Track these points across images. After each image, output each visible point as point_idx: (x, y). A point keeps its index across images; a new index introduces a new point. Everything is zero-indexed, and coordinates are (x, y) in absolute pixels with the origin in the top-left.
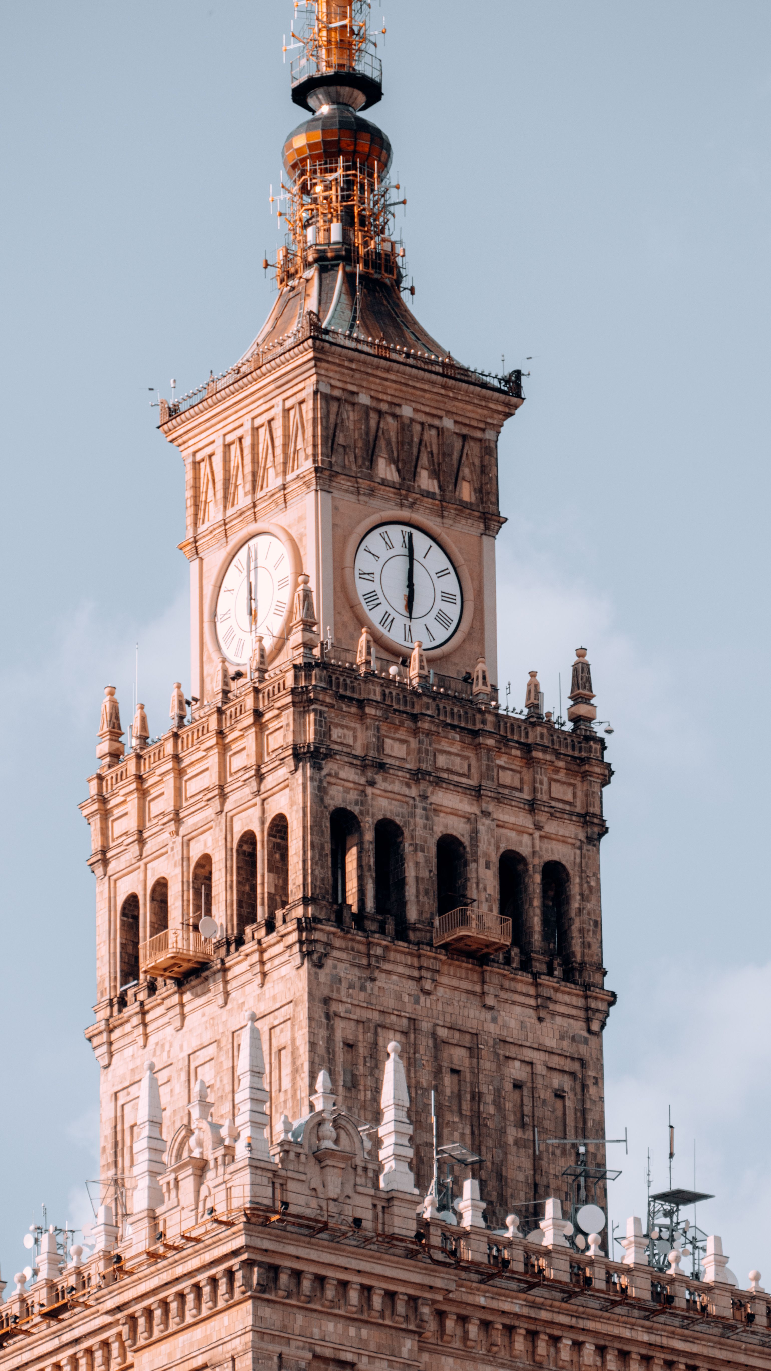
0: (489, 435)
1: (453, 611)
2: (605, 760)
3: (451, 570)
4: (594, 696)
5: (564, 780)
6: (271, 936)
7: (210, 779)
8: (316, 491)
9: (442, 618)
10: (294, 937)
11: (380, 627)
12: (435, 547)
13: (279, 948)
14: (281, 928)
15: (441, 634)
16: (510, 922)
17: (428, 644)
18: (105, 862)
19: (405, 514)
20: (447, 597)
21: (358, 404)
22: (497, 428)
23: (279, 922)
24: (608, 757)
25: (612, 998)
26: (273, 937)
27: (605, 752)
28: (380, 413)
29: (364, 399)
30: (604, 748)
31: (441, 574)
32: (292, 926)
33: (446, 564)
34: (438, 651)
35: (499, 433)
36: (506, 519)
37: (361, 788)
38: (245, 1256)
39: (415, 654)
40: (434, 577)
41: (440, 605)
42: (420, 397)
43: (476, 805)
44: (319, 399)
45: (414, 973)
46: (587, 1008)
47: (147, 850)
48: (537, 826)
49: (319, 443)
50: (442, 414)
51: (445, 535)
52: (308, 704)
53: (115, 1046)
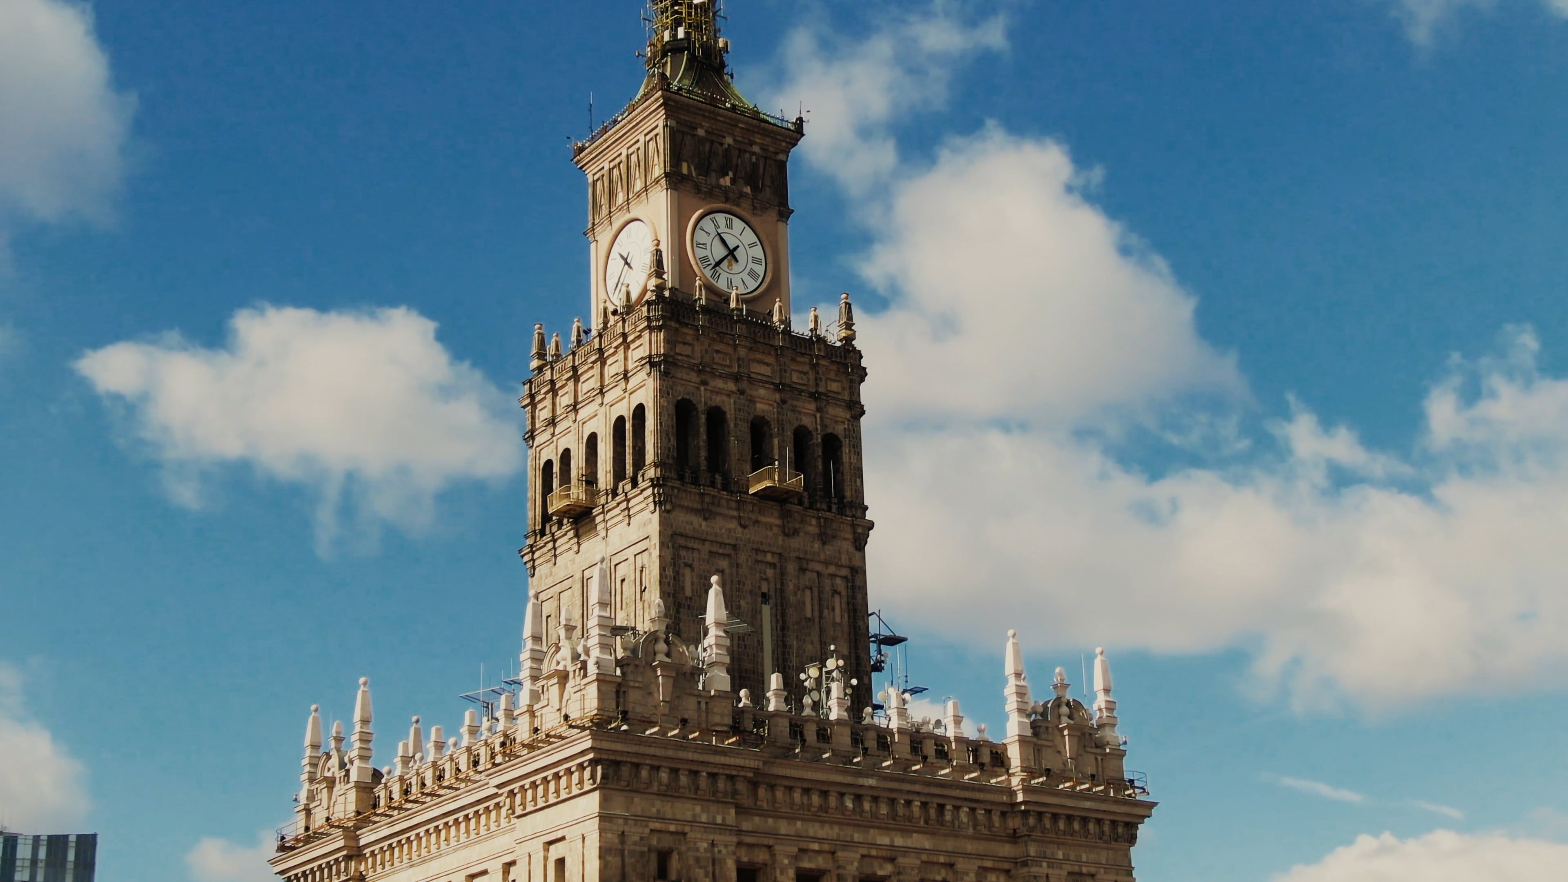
0: (781, 157)
1: (760, 270)
2: (862, 365)
3: (758, 243)
4: (854, 324)
5: (833, 378)
6: (634, 490)
7: (594, 383)
8: (667, 189)
9: (753, 274)
10: (650, 491)
11: (711, 280)
12: (747, 228)
13: (640, 498)
14: (642, 485)
15: (752, 285)
16: (802, 476)
17: (742, 290)
18: (533, 437)
19: (727, 206)
20: (756, 261)
21: (698, 135)
22: (787, 153)
23: (640, 479)
24: (864, 363)
25: (871, 525)
26: (636, 491)
27: (862, 360)
28: (712, 142)
29: (701, 132)
30: (861, 357)
31: (752, 245)
32: (647, 483)
33: (756, 239)
34: (751, 295)
35: (788, 156)
36: (793, 211)
37: (697, 385)
38: (591, 756)
39: (733, 295)
40: (747, 247)
41: (751, 265)
42: (737, 132)
43: (777, 396)
44: (668, 130)
45: (735, 513)
46: (855, 533)
47: (558, 430)
48: (819, 410)
49: (668, 159)
50: (752, 143)
51: (754, 220)
52: (659, 328)
53: (537, 563)
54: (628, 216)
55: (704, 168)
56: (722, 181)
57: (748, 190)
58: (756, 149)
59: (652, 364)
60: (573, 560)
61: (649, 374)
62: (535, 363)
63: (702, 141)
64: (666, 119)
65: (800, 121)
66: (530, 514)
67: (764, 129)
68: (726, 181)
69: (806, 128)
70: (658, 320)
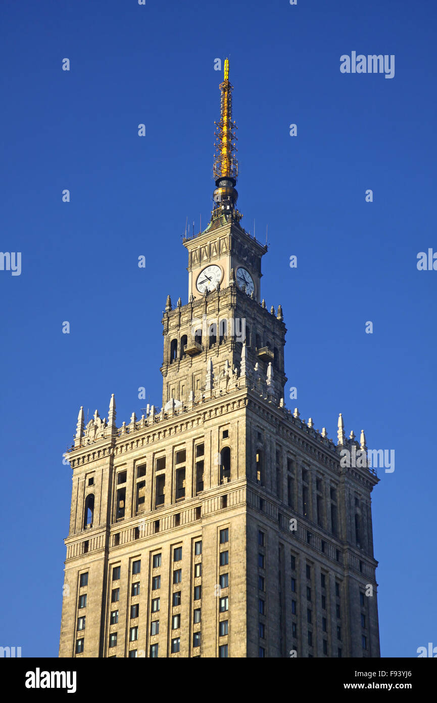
6: (221, 345)
7: (201, 313)
8: (230, 256)
10: (229, 345)
12: (250, 276)
13: (224, 348)
18: (168, 331)
19: (245, 267)
20: (252, 287)
23: (224, 342)
27: (286, 327)
28: (242, 245)
33: (252, 281)
35: (262, 257)
36: (262, 275)
38: (246, 396)
40: (250, 283)
42: (249, 244)
43: (263, 329)
44: (231, 237)
45: (252, 361)
46: (282, 380)
47: (181, 328)
48: (274, 338)
49: (230, 246)
50: (252, 249)
51: (252, 275)
52: (235, 295)
53: (168, 372)
54: (209, 264)
55: (240, 252)
56: (244, 259)
57: (250, 264)
58: (253, 251)
59: (232, 306)
60: (188, 370)
61: (229, 310)
62: (168, 308)
63: (240, 244)
64: (231, 233)
65: (266, 247)
66: (165, 357)
67: (257, 246)
68: (245, 259)
69: (268, 249)
70: (235, 293)
